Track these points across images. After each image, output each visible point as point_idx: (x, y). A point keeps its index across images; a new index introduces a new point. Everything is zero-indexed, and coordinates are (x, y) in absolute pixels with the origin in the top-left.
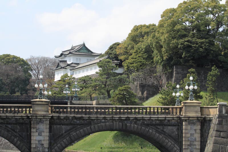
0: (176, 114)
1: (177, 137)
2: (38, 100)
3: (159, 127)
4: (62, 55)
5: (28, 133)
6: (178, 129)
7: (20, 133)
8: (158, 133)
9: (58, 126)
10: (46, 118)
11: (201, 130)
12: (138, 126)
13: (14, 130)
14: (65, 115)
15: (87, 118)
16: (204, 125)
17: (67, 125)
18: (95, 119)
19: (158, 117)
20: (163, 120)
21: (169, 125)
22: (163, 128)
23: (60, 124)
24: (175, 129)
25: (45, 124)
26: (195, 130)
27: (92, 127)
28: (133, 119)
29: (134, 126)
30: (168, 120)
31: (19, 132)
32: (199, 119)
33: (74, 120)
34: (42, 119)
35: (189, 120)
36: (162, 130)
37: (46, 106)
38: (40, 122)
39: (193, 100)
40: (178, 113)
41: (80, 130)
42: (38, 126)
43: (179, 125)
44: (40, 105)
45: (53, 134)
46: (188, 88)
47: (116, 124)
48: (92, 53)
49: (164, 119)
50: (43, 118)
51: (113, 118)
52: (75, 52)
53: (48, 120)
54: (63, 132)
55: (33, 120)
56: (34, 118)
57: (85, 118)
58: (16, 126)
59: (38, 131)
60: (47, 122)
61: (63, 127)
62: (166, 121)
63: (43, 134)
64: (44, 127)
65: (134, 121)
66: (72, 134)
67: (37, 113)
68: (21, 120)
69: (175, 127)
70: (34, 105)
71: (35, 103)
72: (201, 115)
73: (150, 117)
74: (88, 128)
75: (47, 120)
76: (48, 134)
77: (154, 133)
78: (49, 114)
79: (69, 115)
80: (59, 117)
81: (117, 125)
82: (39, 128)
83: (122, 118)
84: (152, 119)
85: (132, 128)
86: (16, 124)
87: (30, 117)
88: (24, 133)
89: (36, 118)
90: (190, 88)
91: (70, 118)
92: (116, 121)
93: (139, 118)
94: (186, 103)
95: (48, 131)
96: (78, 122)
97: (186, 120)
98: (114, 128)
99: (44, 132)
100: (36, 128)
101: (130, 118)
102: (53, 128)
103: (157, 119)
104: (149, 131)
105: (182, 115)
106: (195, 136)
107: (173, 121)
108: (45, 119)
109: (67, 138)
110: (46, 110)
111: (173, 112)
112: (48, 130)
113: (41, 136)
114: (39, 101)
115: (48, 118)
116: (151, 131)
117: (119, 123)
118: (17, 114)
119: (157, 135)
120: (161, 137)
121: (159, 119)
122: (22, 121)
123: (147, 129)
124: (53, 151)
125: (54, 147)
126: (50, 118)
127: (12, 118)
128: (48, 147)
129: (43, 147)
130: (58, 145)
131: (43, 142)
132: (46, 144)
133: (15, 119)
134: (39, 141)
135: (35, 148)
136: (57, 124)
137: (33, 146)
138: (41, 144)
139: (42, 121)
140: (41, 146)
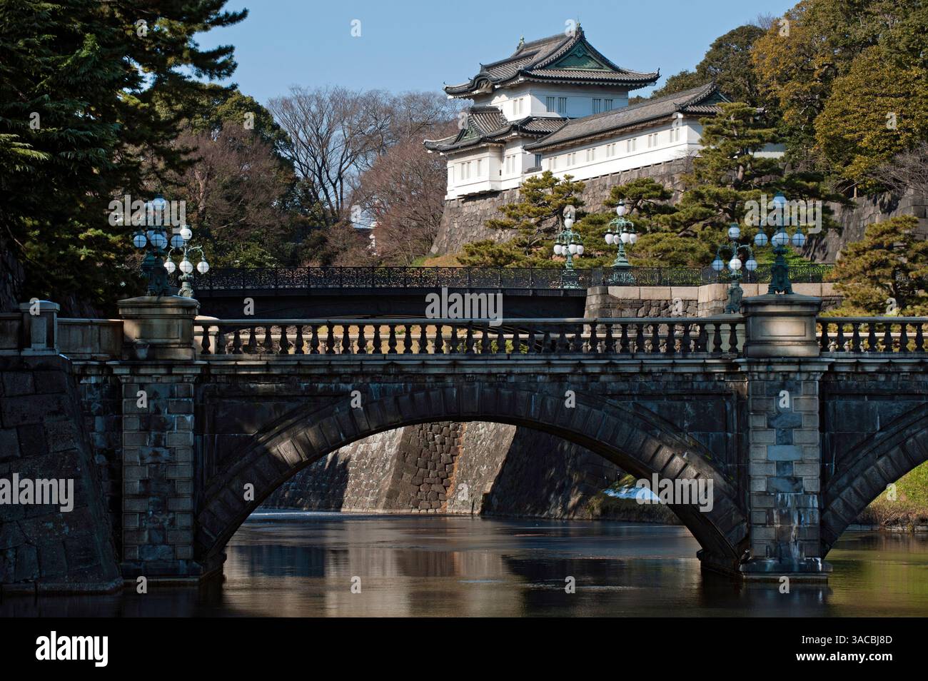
4: (478, 82)
5: (729, 435)
7: (696, 435)
9: (854, 403)
10: (809, 372)
13: (671, 423)
14: (882, 357)
17: (892, 396)
23: (858, 396)
25: (804, 395)
31: (692, 427)
33: (920, 377)
34: (792, 376)
37: (807, 319)
38: (783, 386)
42: (775, 405)
45: (832, 437)
48: (616, 69)
50: (796, 372)
52: (542, 68)
53: (818, 378)
54: (874, 425)
55: (756, 378)
56: (760, 372)
58: (679, 404)
59: (774, 423)
60: (811, 385)
61: (875, 404)
63: (796, 435)
64: (801, 409)
66: (912, 435)
68: (700, 378)
71: (760, 309)
75: (812, 377)
76: (818, 433)
78: (821, 355)
80: (858, 364)
82: (779, 413)
86: (679, 397)
87: (744, 369)
88: (713, 434)
89: (768, 372)
91: (905, 368)
95: (818, 425)
99: (800, 426)
100: (767, 410)
102: (831, 413)
108: (804, 377)
109: (892, 452)
110: (807, 338)
112: (817, 418)
113: (788, 444)
115: (816, 368)
122: (703, 385)
124: (837, 505)
125: (841, 490)
126: (826, 368)
127: (664, 372)
128: (818, 490)
129: (798, 490)
130: (856, 483)
131: (798, 471)
132: (810, 478)
133: (676, 374)
134: (782, 465)
135: (766, 494)
136: (847, 393)
137: (760, 486)
138: (789, 478)
139: (793, 383)
140: (788, 484)
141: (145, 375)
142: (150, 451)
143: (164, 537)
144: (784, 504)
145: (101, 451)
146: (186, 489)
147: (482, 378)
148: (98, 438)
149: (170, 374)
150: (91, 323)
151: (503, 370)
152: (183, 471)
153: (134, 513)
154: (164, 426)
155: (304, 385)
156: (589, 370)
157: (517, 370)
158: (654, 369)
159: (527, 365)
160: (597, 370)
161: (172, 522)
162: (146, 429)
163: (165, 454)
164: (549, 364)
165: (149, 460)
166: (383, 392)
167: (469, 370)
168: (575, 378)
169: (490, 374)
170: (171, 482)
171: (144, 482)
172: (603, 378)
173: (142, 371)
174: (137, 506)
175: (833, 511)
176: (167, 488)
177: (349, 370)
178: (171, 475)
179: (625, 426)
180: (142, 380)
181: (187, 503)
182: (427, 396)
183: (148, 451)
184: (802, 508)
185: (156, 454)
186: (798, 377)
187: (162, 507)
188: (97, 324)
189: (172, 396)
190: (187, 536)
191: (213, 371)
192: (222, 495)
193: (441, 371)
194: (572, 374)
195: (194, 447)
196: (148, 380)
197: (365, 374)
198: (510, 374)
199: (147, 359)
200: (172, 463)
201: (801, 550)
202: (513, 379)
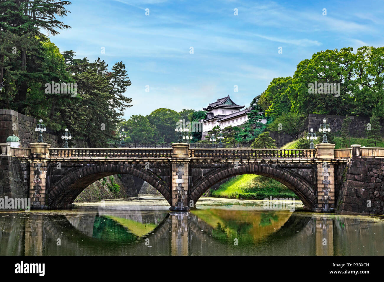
0: (310, 157)
1: (311, 180)
2: (178, 143)
3: (293, 170)
5: (169, 177)
6: (312, 172)
7: (161, 177)
8: (293, 176)
9: (197, 169)
11: (335, 173)
12: (273, 169)
13: (155, 174)
14: (204, 158)
15: (224, 161)
16: (338, 168)
17: (206, 168)
18: (232, 162)
19: (292, 160)
20: (297, 163)
21: (304, 168)
22: (298, 171)
23: (198, 167)
24: (309, 171)
25: (185, 167)
26: (329, 173)
27: (229, 169)
28: (268, 162)
29: (269, 168)
30: (303, 163)
31: (160, 175)
32: (333, 161)
33: (212, 163)
35: (322, 162)
36: (296, 173)
37: (186, 149)
38: (180, 165)
39: (326, 143)
40: (312, 156)
41: (218, 173)
42: (178, 169)
43: (313, 168)
44: (179, 149)
45: (192, 177)
46: (321, 131)
47: (252, 167)
49: (298, 161)
51: (250, 161)
53: (188, 163)
54: (202, 175)
56: (174, 162)
57: (223, 161)
58: (157, 169)
59: (178, 174)
60: (186, 165)
61: (202, 170)
62: (301, 164)
63: (183, 177)
64: (184, 170)
65: (270, 163)
66: (210, 177)
67: (177, 156)
68: (162, 163)
69: (309, 170)
70: (175, 149)
71: (175, 146)
72: (335, 157)
73: (285, 160)
74: (225, 171)
76: (188, 176)
77: (289, 175)
78: (189, 158)
79: (207, 158)
80: (198, 160)
81: (254, 167)
82: (179, 171)
83: (258, 161)
84: (286, 161)
85: (268, 171)
86: (158, 168)
87: (171, 161)
88: (165, 177)
89: (176, 161)
90: (323, 131)
91: (209, 161)
92: (252, 164)
93: (274, 161)
94: (319, 146)
95: (188, 174)
96: (216, 165)
97: (320, 163)
98: (251, 171)
99: (184, 175)
100: (176, 171)
101: (266, 161)
102: (192, 171)
103: (291, 161)
104: (284, 173)
105: (316, 158)
106: (329, 179)
107: (307, 164)
108: (185, 163)
109: (206, 181)
110: (186, 153)
111: (307, 155)
112: (188, 172)
113: (181, 179)
114: (179, 145)
115: (187, 161)
116: (285, 173)
117: (255, 166)
118: (159, 158)
119: (292, 177)
120: (296, 180)
121: (294, 161)
122: (163, 165)
123: (282, 172)
124: (193, 193)
125: (194, 190)
126: (189, 161)
127: (154, 161)
128: (188, 190)
129: (183, 190)
130: (197, 188)
131: (183, 185)
132: (186, 187)
133: (157, 162)
134: (179, 184)
135: (175, 191)
136: (196, 167)
137: (174, 189)
138: (181, 187)
139: (182, 164)
140: (180, 188)
141: (35, 161)
142: (36, 179)
143: (39, 200)
144: (179, 193)
145: (26, 179)
146: (43, 188)
147: (113, 163)
148: (25, 176)
149: (40, 161)
150: (24, 149)
151: (117, 161)
152: (43, 184)
153: (32, 194)
154: (39, 173)
155: (72, 164)
156: (137, 161)
157: (120, 161)
158: (152, 161)
159: (123, 160)
160: (139, 161)
161: (40, 196)
162: (35, 174)
163: (39, 180)
164: (127, 160)
165: (36, 181)
166: (90, 166)
167: (109, 161)
168: (134, 163)
169: (114, 162)
170: (41, 187)
171: (34, 186)
172: (140, 163)
173: (34, 160)
174: (33, 192)
175: (192, 195)
176: (39, 188)
177: (82, 160)
178: (40, 185)
179: (145, 174)
180: (35, 162)
181: (44, 192)
182: (100, 167)
183: (35, 179)
184: (183, 194)
185: (37, 180)
186: (183, 163)
187: (38, 192)
188: (25, 149)
189: (41, 166)
190: (43, 200)
191: (52, 160)
192: (53, 190)
193: (103, 161)
194: (133, 162)
195: (46, 179)
196: (36, 163)
197: (86, 162)
198: (119, 162)
199: (36, 157)
200: (41, 182)
201: (183, 204)
202: (120, 163)
